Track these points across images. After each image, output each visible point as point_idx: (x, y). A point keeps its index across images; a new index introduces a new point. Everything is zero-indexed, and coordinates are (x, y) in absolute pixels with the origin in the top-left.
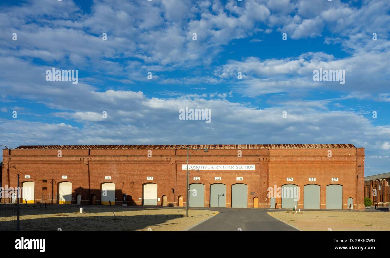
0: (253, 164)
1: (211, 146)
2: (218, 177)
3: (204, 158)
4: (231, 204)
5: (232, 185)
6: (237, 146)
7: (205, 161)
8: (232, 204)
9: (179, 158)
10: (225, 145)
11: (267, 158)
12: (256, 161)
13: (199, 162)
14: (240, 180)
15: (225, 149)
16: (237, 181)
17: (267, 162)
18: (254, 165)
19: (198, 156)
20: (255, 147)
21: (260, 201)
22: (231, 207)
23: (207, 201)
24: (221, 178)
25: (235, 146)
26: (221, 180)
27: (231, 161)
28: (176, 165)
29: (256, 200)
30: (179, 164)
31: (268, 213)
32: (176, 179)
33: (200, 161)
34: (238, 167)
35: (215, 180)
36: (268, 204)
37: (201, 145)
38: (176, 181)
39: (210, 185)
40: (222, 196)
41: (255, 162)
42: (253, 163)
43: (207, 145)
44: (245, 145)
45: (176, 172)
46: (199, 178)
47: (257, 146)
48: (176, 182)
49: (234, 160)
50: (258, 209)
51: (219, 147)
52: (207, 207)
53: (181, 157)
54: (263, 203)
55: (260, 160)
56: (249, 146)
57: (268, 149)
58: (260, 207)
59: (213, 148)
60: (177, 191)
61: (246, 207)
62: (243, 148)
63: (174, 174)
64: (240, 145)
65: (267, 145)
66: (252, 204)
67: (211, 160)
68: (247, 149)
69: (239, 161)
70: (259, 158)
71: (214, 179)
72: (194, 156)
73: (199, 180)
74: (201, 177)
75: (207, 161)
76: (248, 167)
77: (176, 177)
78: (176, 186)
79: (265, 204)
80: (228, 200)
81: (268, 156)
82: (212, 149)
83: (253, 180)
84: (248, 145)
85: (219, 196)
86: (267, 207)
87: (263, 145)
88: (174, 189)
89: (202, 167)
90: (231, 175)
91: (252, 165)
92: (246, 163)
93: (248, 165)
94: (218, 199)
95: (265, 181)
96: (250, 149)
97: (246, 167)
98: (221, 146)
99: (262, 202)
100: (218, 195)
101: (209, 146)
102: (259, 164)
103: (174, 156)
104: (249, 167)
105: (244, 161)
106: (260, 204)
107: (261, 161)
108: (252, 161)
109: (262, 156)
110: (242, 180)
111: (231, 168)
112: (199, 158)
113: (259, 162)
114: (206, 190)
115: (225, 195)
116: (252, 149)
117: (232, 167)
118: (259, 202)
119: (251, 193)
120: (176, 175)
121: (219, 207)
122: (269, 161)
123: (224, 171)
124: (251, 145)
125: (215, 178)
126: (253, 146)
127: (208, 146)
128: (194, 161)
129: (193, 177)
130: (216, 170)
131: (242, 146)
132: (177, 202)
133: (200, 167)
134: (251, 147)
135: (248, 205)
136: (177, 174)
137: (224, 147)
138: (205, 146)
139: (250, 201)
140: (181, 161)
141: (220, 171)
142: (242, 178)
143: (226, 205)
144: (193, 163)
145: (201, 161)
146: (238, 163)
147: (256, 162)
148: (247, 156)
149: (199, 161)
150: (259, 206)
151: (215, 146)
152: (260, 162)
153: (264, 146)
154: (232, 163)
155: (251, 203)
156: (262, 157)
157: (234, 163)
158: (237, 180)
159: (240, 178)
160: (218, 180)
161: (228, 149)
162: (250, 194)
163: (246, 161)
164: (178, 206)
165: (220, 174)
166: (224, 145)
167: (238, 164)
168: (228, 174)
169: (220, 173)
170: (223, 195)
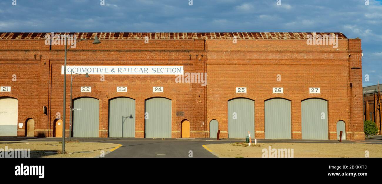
0: (181, 65)
1: (110, 36)
2: (122, 87)
3: (99, 55)
4: (143, 132)
5: (146, 100)
6: (153, 34)
7: (100, 60)
8: (146, 133)
9: (57, 55)
10: (134, 34)
11: (202, 56)
12: (185, 60)
13: (89, 62)
14: (160, 91)
15: (134, 41)
16: (154, 93)
17: (202, 62)
18: (182, 67)
19: (89, 51)
20: (183, 37)
21: (193, 127)
22: (145, 137)
23: (104, 127)
24: (126, 88)
25: (151, 35)
26: (126, 91)
27: (143, 60)
28: (51, 66)
29: (186, 125)
30: (55, 65)
31: (204, 146)
32: (50, 90)
33: (92, 59)
34: (156, 70)
35: (118, 91)
36: (206, 131)
37: (93, 34)
38: (50, 93)
39: (109, 100)
40: (129, 118)
41: (184, 62)
42: (181, 62)
43: (103, 33)
44: (167, 34)
45: (50, 78)
46: (90, 88)
47: (187, 34)
48: (50, 95)
49: (148, 57)
50: (189, 139)
51: (123, 37)
52: (104, 136)
53: (59, 53)
54: (198, 130)
55: (192, 58)
56: (174, 35)
57: (205, 41)
58: (193, 137)
59: (113, 38)
60: (52, 110)
61: (169, 136)
62: (164, 38)
63: (47, 82)
64: (159, 33)
65: (203, 34)
66: (180, 132)
67: (111, 58)
68: (170, 40)
69: (157, 60)
70: (190, 56)
71: (116, 89)
72: (81, 51)
73: (90, 91)
74: (94, 86)
75: (103, 60)
76: (172, 70)
77: (50, 87)
78: (50, 102)
79: (200, 131)
80: (140, 125)
81: (205, 52)
82: (113, 40)
83: (181, 91)
84: (172, 34)
85: (124, 119)
86: (204, 137)
87: (196, 34)
88: (47, 108)
89: (96, 70)
90: (143, 84)
91: (179, 67)
92: (169, 62)
93: (172, 67)
94: (123, 123)
95: (199, 92)
96: (175, 41)
97: (169, 70)
98: (126, 35)
99: (196, 127)
100: (123, 117)
101: (108, 35)
102: (189, 64)
103: (47, 51)
104: (174, 70)
105: (165, 60)
106: (192, 132)
107: (193, 60)
108: (178, 60)
109: (195, 51)
110: (162, 91)
111: (143, 71)
112: (90, 55)
113: (190, 62)
114: (102, 108)
115: (134, 116)
116: (178, 40)
117: (146, 69)
118: (191, 129)
119: (177, 113)
120: (50, 83)
121: (124, 137)
122: (206, 60)
123: (133, 76)
124: (176, 34)
125: (118, 87)
126: (181, 35)
127: (105, 36)
128: (82, 60)
129: (79, 86)
130: (119, 75)
131: (162, 36)
132: (52, 130)
133: (92, 70)
134: (176, 36)
135: (173, 134)
136: (53, 81)
137: (133, 36)
138: (101, 36)
139: (176, 126)
140: (58, 60)
141: (125, 76)
142: (162, 88)
143: (136, 133)
144: (79, 62)
145: (94, 60)
146: (155, 62)
147: (186, 62)
148: (170, 51)
149: (89, 60)
150: (191, 134)
151: (117, 35)
152: (192, 62)
153: (199, 34)
154: (146, 62)
155: (177, 130)
156: (195, 54)
157: (149, 62)
158: (154, 91)
159: (159, 88)
160: (122, 91)
161: (138, 40)
162: (176, 115)
163: (169, 60)
164: (54, 136)
165: (126, 82)
166: (132, 34)
167: (155, 65)
168: (138, 82)
169: (126, 79)
170: (131, 117)
